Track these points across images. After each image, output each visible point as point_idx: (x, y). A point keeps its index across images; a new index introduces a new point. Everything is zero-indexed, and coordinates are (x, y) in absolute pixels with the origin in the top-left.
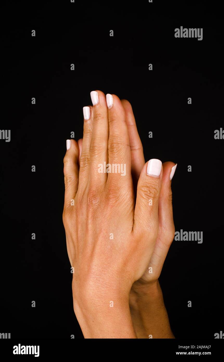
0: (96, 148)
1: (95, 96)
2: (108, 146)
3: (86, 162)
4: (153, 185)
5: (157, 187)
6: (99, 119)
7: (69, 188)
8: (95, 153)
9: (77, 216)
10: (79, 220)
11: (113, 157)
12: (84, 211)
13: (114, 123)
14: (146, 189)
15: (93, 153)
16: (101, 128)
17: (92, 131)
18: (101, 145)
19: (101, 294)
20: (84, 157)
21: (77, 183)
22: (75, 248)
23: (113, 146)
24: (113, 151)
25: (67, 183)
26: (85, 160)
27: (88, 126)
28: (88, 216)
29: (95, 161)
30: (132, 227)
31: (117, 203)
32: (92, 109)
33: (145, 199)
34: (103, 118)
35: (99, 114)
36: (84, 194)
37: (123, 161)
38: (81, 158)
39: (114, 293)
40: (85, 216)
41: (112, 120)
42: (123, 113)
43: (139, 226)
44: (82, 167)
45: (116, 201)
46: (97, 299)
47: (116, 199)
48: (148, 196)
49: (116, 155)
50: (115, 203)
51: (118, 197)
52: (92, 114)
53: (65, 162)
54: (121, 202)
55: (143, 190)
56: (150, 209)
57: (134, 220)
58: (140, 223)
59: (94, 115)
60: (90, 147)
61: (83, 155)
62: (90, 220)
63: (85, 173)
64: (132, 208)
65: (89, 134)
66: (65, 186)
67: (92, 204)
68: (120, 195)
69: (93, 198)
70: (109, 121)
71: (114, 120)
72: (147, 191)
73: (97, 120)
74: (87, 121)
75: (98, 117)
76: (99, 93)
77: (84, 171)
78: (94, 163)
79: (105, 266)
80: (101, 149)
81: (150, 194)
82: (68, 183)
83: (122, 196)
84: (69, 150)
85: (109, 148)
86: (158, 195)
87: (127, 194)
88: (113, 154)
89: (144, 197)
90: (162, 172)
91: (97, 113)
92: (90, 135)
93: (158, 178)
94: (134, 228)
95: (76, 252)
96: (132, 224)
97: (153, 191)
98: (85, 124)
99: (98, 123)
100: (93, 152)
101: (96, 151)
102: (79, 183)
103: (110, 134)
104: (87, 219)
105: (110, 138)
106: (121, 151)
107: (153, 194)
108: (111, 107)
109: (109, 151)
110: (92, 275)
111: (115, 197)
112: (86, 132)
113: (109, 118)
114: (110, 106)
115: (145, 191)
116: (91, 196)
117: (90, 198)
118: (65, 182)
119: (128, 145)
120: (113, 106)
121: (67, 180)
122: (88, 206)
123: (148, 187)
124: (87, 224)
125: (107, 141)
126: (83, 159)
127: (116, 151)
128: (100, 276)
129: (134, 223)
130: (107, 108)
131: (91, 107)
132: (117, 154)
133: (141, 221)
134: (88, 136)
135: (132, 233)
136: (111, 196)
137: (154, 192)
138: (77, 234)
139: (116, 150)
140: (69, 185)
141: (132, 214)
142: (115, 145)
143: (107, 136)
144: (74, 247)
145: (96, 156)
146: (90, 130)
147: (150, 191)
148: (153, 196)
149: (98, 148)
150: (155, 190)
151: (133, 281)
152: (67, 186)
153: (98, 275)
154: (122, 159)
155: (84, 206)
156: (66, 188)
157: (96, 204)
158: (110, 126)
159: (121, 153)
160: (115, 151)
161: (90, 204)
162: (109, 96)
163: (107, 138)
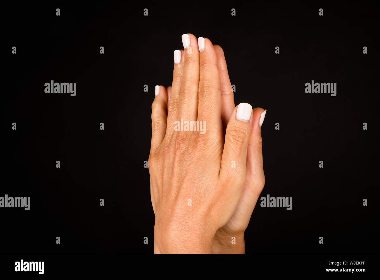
0: (186, 91)
1: (187, 39)
2: (198, 90)
3: (175, 106)
4: (241, 130)
5: (246, 132)
6: (190, 63)
7: (156, 133)
8: (185, 96)
9: (164, 160)
10: (166, 164)
11: (203, 101)
12: (171, 154)
13: (206, 66)
14: (234, 133)
15: (183, 97)
16: (192, 71)
17: (182, 76)
18: (192, 88)
19: (183, 238)
20: (173, 101)
21: (164, 128)
22: (159, 193)
23: (204, 89)
24: (204, 94)
25: (154, 128)
26: (174, 105)
27: (178, 70)
28: (174, 160)
29: (184, 105)
30: (219, 170)
31: (206, 146)
32: (183, 53)
33: (233, 143)
34: (194, 61)
35: (190, 57)
36: (172, 138)
37: (214, 104)
38: (170, 102)
39: (196, 237)
40: (172, 160)
41: (204, 64)
42: (215, 56)
43: (225, 169)
44: (171, 111)
45: (205, 145)
46: (179, 243)
47: (204, 143)
48: (236, 140)
49: (206, 98)
50: (203, 146)
51: (207, 141)
52: (183, 57)
53: (153, 108)
54: (210, 145)
55: (232, 133)
56: (238, 154)
57: (221, 164)
58: (226, 166)
59: (185, 58)
60: (180, 90)
61: (172, 99)
62: (176, 164)
63: (174, 117)
64: (220, 152)
65: (179, 78)
66: (153, 131)
67: (180, 148)
68: (209, 139)
69: (182, 141)
70: (201, 64)
71: (206, 63)
72: (235, 135)
73: (188, 63)
74: (177, 65)
75: (189, 60)
76: (190, 36)
77: (172, 115)
78: (184, 107)
79: (189, 209)
80: (191, 92)
81: (238, 138)
82: (156, 128)
83: (211, 140)
84: (157, 96)
85: (199, 92)
86: (246, 140)
87: (215, 138)
88: (203, 97)
89: (233, 141)
90: (252, 116)
91: (188, 56)
92: (181, 79)
93: (247, 123)
94: (220, 172)
95: (160, 196)
96: (219, 167)
97: (241, 135)
98: (175, 68)
99: (189, 66)
100: (183, 95)
101: (186, 95)
102: (167, 127)
103: (201, 77)
104: (173, 163)
105: (201, 82)
106: (211, 94)
107: (241, 138)
108: (203, 51)
109: (199, 95)
110: (175, 218)
111: (203, 140)
112: (175, 76)
113: (200, 62)
114: (201, 50)
115: (233, 135)
116: (179, 140)
117: (178, 142)
118: (153, 127)
119: (219, 89)
120: (205, 49)
121: (154, 125)
122: (176, 150)
123: (236, 131)
124: (173, 168)
125: (197, 85)
126: (172, 103)
127: (207, 95)
128: (183, 219)
129: (221, 167)
130: (199, 51)
131: (182, 51)
132: (208, 98)
133: (228, 165)
134: (178, 81)
135: (218, 176)
136: (200, 139)
137: (243, 137)
138: (163, 178)
139: (207, 93)
140: (156, 130)
141: (220, 158)
142: (205, 88)
143: (198, 79)
144: (159, 191)
145: (186, 99)
146: (180, 74)
147: (238, 135)
148: (241, 140)
149: (188, 91)
150: (243, 134)
151: (217, 228)
152: (154, 131)
153: (181, 219)
154: (213, 103)
155: (172, 150)
156: (153, 134)
157: (183, 147)
158: (201, 69)
159: (212, 96)
160: (205, 95)
161: (178, 148)
162: (201, 39)
163: (198, 81)
